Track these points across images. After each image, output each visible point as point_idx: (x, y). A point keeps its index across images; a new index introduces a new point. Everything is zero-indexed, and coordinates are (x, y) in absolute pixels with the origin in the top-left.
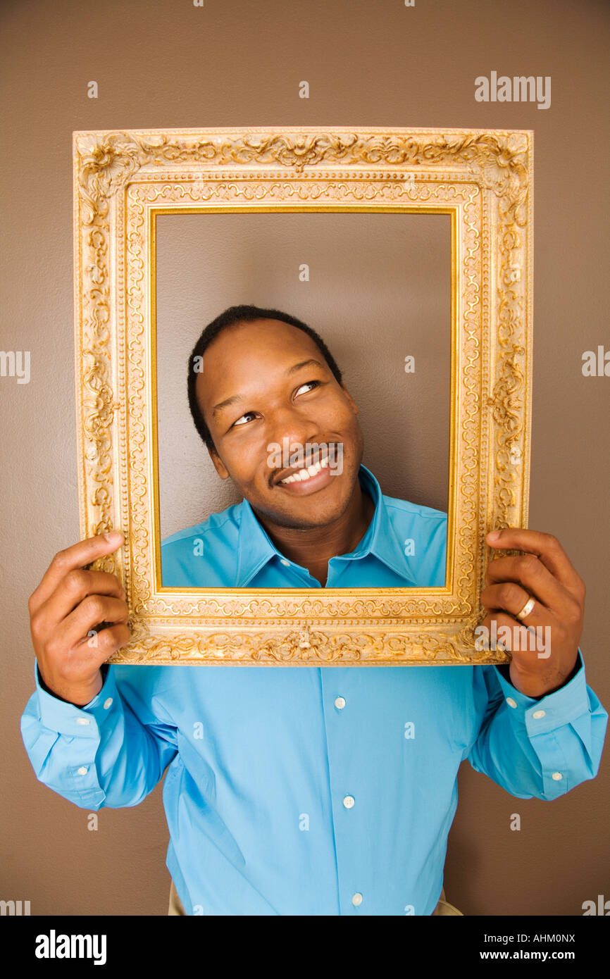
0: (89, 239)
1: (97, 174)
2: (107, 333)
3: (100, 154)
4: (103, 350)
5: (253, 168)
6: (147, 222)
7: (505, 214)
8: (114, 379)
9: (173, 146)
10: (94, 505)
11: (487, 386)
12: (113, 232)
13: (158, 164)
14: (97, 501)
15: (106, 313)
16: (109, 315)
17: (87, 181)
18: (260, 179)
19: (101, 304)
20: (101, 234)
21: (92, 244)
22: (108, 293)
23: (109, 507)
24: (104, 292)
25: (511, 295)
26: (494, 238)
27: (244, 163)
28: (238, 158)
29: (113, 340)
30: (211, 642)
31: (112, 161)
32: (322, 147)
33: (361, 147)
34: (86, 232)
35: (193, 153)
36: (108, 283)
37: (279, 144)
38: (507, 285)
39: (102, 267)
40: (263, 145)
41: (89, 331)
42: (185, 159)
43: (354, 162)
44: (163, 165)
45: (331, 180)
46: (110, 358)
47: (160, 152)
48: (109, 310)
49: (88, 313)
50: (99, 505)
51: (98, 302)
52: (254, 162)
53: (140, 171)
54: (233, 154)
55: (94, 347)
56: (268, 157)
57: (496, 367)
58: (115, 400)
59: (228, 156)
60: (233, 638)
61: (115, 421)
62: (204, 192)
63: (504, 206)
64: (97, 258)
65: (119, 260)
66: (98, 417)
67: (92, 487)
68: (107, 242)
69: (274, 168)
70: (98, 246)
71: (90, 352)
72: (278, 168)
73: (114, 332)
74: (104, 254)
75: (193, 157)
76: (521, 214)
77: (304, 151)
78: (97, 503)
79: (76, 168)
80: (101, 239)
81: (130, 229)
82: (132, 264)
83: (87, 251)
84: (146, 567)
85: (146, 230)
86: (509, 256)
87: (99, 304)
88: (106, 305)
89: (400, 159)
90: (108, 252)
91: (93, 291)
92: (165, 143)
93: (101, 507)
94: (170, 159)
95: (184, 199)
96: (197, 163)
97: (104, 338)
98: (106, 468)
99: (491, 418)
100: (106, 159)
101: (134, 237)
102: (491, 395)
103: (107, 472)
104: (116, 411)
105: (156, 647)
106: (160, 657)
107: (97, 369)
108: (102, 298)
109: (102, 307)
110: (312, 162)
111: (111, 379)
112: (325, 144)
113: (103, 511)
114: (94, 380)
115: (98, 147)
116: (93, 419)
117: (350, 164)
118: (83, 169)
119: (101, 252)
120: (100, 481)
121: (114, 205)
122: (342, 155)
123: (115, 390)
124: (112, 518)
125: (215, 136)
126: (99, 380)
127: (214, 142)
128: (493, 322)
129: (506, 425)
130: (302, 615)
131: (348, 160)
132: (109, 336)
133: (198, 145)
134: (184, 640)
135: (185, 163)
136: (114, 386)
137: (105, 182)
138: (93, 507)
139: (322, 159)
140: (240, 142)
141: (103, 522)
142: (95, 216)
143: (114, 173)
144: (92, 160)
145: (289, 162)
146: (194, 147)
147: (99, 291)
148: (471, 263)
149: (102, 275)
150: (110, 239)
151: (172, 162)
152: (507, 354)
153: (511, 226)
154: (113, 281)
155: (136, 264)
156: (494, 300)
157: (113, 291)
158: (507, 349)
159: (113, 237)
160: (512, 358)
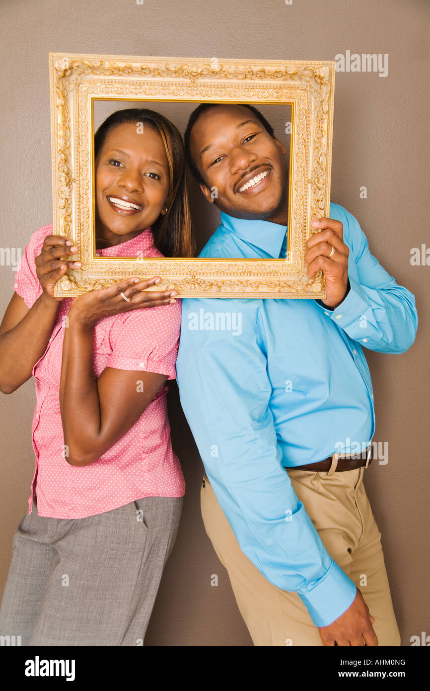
0: (279, 71)
1: (311, 75)
2: (231, 78)
3: (321, 78)
4: (223, 75)
5: (311, 158)
6: (287, 100)
7: (285, 284)
8: (207, 80)
9: (323, 116)
10: (142, 67)
11: (201, 275)
12: (282, 83)
13: (316, 108)
14: (144, 69)
15: (241, 78)
16: (240, 79)
17: (309, 70)
18: (307, 161)
19: (246, 75)
20: (281, 77)
21: (276, 72)
22: (251, 79)
23: (140, 74)
24: (252, 77)
25: (246, 286)
26: (274, 279)
27: (313, 153)
28: (316, 150)
29: (227, 81)
30: (66, 128)
31: (318, 83)
32: (318, 192)
33: (318, 212)
34: (282, 69)
35: (319, 127)
36: (256, 79)
37: (321, 171)
38: (251, 284)
39: (265, 76)
40: (320, 163)
41: (232, 70)
42: (317, 122)
43: (312, 209)
44: (315, 110)
45: (304, 197)
46: (218, 78)
47: (321, 109)
48: (242, 79)
49: (241, 68)
50: (142, 69)
52: (314, 158)
53: (313, 98)
54: (318, 147)
55: (224, 71)
56: (316, 165)
57: (210, 279)
58: (196, 80)
59: (317, 145)
60: (68, 140)
61: (185, 80)
62: (301, 132)
63: (290, 283)
64: (269, 74)
65: (269, 85)
66: (188, 72)
67: (152, 66)
68: (278, 79)
69: (310, 169)
70: (276, 75)
71: (221, 69)
72: (310, 170)
73: (231, 81)
74: (271, 77)
75: (318, 127)
76: (285, 290)
77: (317, 183)
78: (143, 69)
79: (317, 62)
80: (279, 76)
81: (285, 91)
82: (267, 91)
83: (273, 69)
84: (106, 92)
85: (284, 100)
86: (265, 285)
88: (245, 78)
89: (313, 232)
90: (272, 79)
91: (253, 71)
92: (324, 113)
93: (140, 70)
94: (318, 114)
95: (298, 121)
96: (315, 129)
97: (228, 76)
98: (161, 74)
99: (185, 277)
100: (319, 81)
101: (280, 93)
102: (196, 277)
103: (159, 74)
104: (190, 80)
105: (64, 97)
106: (58, 98)
107: (213, 72)
108: (249, 76)
109: (244, 76)
110: (313, 188)
112: (320, 194)
113: (138, 71)
114: (206, 71)
115: (323, 78)
116: (187, 70)
117: (311, 206)
118: (313, 69)
119: (272, 76)
120: (154, 70)
121: (297, 83)
122: (315, 202)
123: (201, 81)
124: (133, 75)
125: (326, 139)
126: (207, 73)
127: (323, 138)
128: (233, 278)
130: (81, 179)
131: (313, 205)
132: (229, 79)
133: (322, 129)
134: (67, 112)
135: (315, 122)
136: (204, 80)
137: (308, 79)
138: (140, 66)
139: (314, 193)
140: (323, 151)
141: (132, 71)
142: (290, 74)
143: (313, 83)
144: (318, 74)
145: (313, 176)
146: (322, 128)
147: (253, 75)
148: (263, 268)
149: (261, 76)
150: (279, 81)
151: (316, 115)
152: (217, 284)
153: (279, 286)
154: (258, 81)
155: (266, 94)
156: (244, 278)
157: (253, 81)
158: (220, 284)
159: (280, 82)
160: (215, 286)
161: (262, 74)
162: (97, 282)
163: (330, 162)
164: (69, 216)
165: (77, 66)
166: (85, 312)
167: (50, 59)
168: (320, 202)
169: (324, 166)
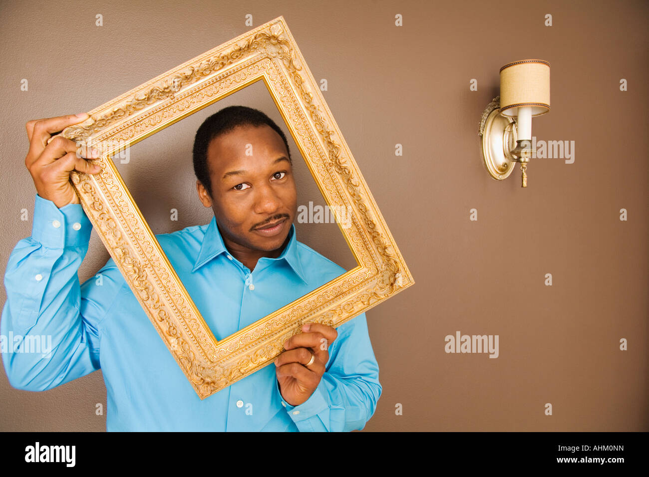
2: (119, 232)
4: (122, 242)
5: (148, 109)
7: (289, 67)
8: (136, 254)
9: (100, 120)
10: (161, 321)
11: (325, 158)
13: (97, 132)
14: (161, 318)
15: (113, 223)
16: (115, 222)
20: (87, 184)
22: (108, 212)
24: (106, 212)
25: (313, 107)
26: (290, 81)
27: (142, 109)
28: (138, 108)
29: (126, 236)
32: (178, 82)
33: (198, 71)
35: (113, 118)
36: (105, 207)
37: (155, 91)
38: (308, 103)
39: (97, 200)
40: (147, 96)
42: (110, 122)
43: (198, 79)
44: (100, 131)
45: (191, 94)
46: (128, 244)
47: (94, 126)
48: (113, 220)
50: (163, 320)
51: (106, 219)
52: (146, 105)
54: (133, 108)
55: (117, 243)
56: (153, 100)
57: (325, 146)
59: (132, 110)
61: (148, 274)
62: (129, 133)
63: (287, 64)
64: (93, 197)
65: (104, 192)
66: (138, 277)
68: (93, 185)
69: (158, 103)
72: (161, 103)
74: (95, 193)
75: (114, 119)
77: (169, 89)
80: (89, 186)
86: (301, 88)
87: (107, 220)
88: (111, 218)
89: (221, 66)
90: (97, 192)
91: (100, 216)
92: (96, 121)
93: (165, 320)
94: (102, 126)
96: (117, 121)
97: (119, 236)
99: (336, 173)
102: (330, 161)
103: (158, 301)
104: (146, 269)
105: (231, 373)
107: (124, 254)
108: (107, 216)
109: (109, 221)
111: (134, 254)
112: (179, 79)
113: (167, 321)
114: (126, 260)
116: (137, 279)
117: (197, 81)
120: (157, 308)
122: (190, 79)
123: (140, 259)
124: (173, 322)
126: (129, 258)
127: (121, 107)
128: (312, 124)
129: (344, 172)
131: (194, 80)
132: (121, 233)
133: (113, 113)
135: (111, 124)
136: (138, 257)
139: (181, 86)
140: (135, 100)
141: (170, 327)
145: (165, 97)
147: (103, 213)
148: (285, 99)
149: (100, 204)
150: (94, 183)
151: (104, 127)
152: (326, 137)
153: (295, 72)
154: (107, 204)
155: (114, 189)
156: (306, 113)
157: (110, 209)
158: (325, 135)
159: (95, 181)
160: (330, 139)
161: (97, 204)
162: (384, 254)
163: (141, 86)
165: (198, 376)
168: (186, 74)
169: (147, 91)
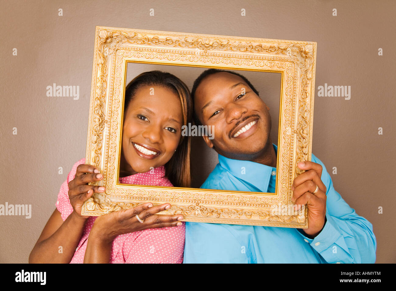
0: (273, 46)
1: (298, 51)
2: (235, 50)
3: (306, 53)
4: (229, 48)
5: (297, 113)
6: (278, 69)
8: (216, 51)
9: (307, 82)
10: (166, 39)
11: (204, 203)
12: (275, 56)
13: (301, 76)
14: (168, 40)
15: (243, 50)
16: (242, 51)
17: (296, 47)
18: (293, 116)
19: (247, 49)
20: (275, 51)
21: (271, 47)
22: (251, 52)
23: (164, 44)
24: (252, 50)
25: (241, 214)
26: (265, 210)
27: (299, 110)
28: (301, 108)
29: (232, 52)
30: (104, 81)
31: (303, 57)
32: (303, 141)
33: (302, 156)
34: (276, 45)
35: (304, 90)
36: (255, 52)
37: (305, 124)
38: (245, 213)
39: (262, 50)
40: (305, 117)
41: (237, 44)
42: (302, 86)
43: (297, 154)
44: (301, 77)
45: (291, 144)
46: (225, 50)
47: (305, 77)
48: (244, 51)
49: (244, 43)
50: (166, 40)
51: (248, 48)
52: (299, 114)
53: (299, 68)
54: (302, 105)
55: (230, 45)
56: (301, 119)
57: (212, 207)
58: (208, 51)
59: (302, 104)
60: (104, 91)
61: (200, 50)
62: (289, 93)
64: (265, 49)
65: (264, 57)
66: (202, 44)
67: (174, 38)
68: (272, 53)
70: (271, 49)
71: (228, 43)
72: (296, 123)
73: (235, 53)
74: (267, 51)
75: (303, 90)
76: (274, 219)
77: (302, 133)
79: (302, 42)
80: (273, 50)
81: (277, 62)
82: (262, 62)
83: (268, 45)
84: (137, 57)
85: (275, 69)
86: (257, 214)
87: (247, 48)
88: (246, 51)
89: (297, 172)
90: (267, 53)
91: (252, 46)
92: (308, 79)
93: (165, 41)
94: (302, 80)
95: (287, 85)
96: (300, 91)
97: (233, 48)
98: (181, 45)
99: (191, 204)
100: (304, 55)
101: (273, 64)
102: (200, 205)
103: (179, 45)
104: (203, 51)
105: (104, 58)
106: (99, 59)
107: (222, 45)
108: (249, 49)
109: (245, 49)
110: (298, 137)
111: (217, 50)
112: (304, 142)
113: (163, 42)
114: (216, 44)
115: (308, 53)
116: (201, 42)
117: (296, 152)
118: (300, 46)
119: (267, 50)
120: (176, 42)
121: (286, 56)
122: (300, 149)
123: (212, 51)
124: (159, 45)
125: (309, 99)
126: (217, 45)
127: (307, 98)
128: (230, 207)
129: (188, 209)
130: (112, 121)
131: (298, 151)
133: (306, 92)
134: (105, 69)
135: (301, 86)
136: (214, 51)
137: (295, 54)
138: (165, 38)
139: (299, 141)
140: (307, 109)
141: (159, 42)
142: (282, 49)
143: (299, 58)
144: (303, 50)
145: (298, 127)
146: (306, 90)
147: (252, 48)
148: (255, 200)
149: (258, 50)
150: (272, 54)
151: (301, 81)
152: (217, 211)
153: (269, 216)
154: (256, 54)
155: (262, 64)
156: (239, 208)
157: (252, 54)
158: (219, 211)
159: (273, 55)
160: (215, 213)
161: (260, 48)
162: (117, 205)
163: (312, 118)
164: (100, 149)
165: (116, 36)
166: (105, 230)
167: (97, 30)
168: (304, 148)
169: (308, 120)
